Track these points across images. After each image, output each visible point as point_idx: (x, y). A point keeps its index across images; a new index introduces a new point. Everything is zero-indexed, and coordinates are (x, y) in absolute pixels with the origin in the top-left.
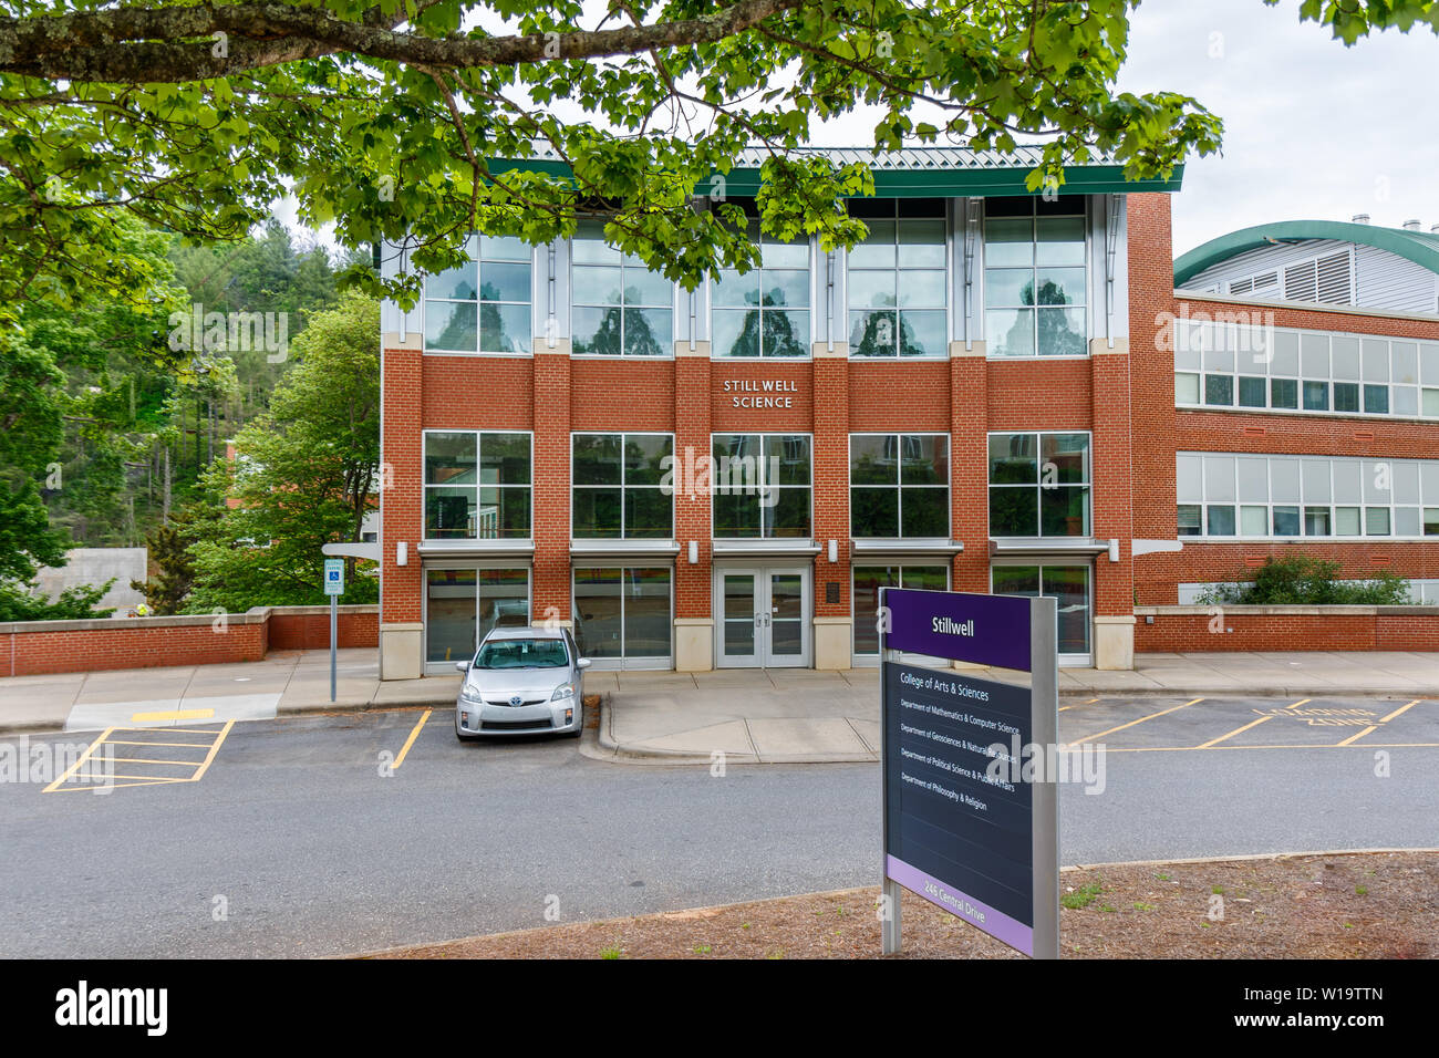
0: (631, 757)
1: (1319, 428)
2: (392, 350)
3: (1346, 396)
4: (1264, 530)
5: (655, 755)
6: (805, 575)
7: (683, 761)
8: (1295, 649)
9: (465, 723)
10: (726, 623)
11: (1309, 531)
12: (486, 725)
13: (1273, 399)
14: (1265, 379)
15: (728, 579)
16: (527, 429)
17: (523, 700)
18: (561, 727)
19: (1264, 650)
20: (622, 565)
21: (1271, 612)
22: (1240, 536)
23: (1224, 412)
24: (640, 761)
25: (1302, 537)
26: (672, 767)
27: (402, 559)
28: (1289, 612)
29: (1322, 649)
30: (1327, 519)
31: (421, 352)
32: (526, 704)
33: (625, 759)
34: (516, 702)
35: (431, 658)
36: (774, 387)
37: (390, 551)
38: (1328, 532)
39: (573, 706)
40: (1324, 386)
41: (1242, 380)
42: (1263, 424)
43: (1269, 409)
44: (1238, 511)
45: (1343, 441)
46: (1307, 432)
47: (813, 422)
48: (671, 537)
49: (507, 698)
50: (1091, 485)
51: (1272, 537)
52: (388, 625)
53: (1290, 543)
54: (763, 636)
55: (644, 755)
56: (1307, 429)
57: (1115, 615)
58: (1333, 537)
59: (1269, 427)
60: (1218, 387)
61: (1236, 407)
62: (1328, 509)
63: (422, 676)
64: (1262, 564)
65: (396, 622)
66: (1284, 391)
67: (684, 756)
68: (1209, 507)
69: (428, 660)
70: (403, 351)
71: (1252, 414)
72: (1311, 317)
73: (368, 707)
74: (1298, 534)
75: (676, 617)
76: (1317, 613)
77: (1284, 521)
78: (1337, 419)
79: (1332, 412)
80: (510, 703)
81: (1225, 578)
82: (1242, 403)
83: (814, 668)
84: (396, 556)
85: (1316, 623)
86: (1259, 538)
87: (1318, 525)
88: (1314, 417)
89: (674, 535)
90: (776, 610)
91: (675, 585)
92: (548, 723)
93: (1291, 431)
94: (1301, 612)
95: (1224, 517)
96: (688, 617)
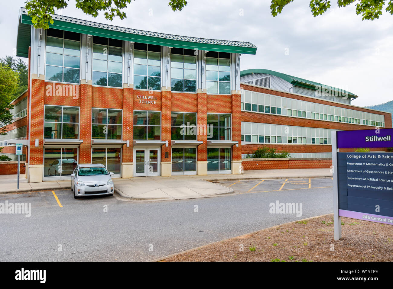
0: (136, 200)
1: (268, 117)
2: (34, 79)
3: (273, 110)
4: (257, 141)
5: (144, 199)
6: (159, 150)
7: (153, 200)
8: (272, 169)
9: (79, 193)
10: (137, 164)
11: (266, 142)
12: (86, 193)
13: (252, 109)
14: (257, 105)
15: (138, 152)
16: (78, 106)
17: (99, 185)
18: (110, 192)
19: (265, 169)
20: (107, 147)
21: (266, 160)
22: (252, 143)
23: (249, 112)
24: (140, 201)
25: (265, 143)
26: (151, 202)
27: (37, 144)
28: (270, 160)
29: (277, 169)
30: (269, 139)
31: (44, 80)
32: (99, 186)
33: (135, 200)
34: (96, 185)
35: (45, 176)
36: (151, 98)
37: (33, 142)
38: (269, 142)
39: (113, 186)
40: (268, 107)
41: (253, 105)
42: (257, 116)
43: (258, 112)
44: (252, 136)
45: (273, 120)
46: (266, 118)
47: (161, 108)
48: (121, 139)
49: (94, 184)
50: (231, 127)
51: (259, 143)
52: (32, 165)
53: (262, 144)
54: (147, 167)
55: (141, 199)
56: (266, 117)
57: (237, 160)
58: (271, 143)
59: (258, 117)
60: (248, 106)
61: (251, 111)
62: (269, 136)
63: (43, 181)
64: (256, 149)
65: (34, 164)
66: (261, 108)
67: (152, 199)
68: (246, 135)
69: (44, 176)
70: (38, 80)
71: (255, 113)
72: (267, 91)
73: (31, 191)
74: (264, 142)
75: (122, 162)
76: (276, 160)
77: (261, 139)
78: (271, 115)
79: (270, 114)
80: (95, 186)
81: (249, 153)
82: (252, 111)
83: (161, 176)
84: (35, 144)
85: (276, 162)
86: (256, 143)
87: (267, 140)
88: (267, 114)
89: (122, 139)
90: (151, 160)
91: (122, 153)
92: (106, 191)
93: (262, 118)
94: (273, 160)
95: (249, 138)
96: (126, 162)
